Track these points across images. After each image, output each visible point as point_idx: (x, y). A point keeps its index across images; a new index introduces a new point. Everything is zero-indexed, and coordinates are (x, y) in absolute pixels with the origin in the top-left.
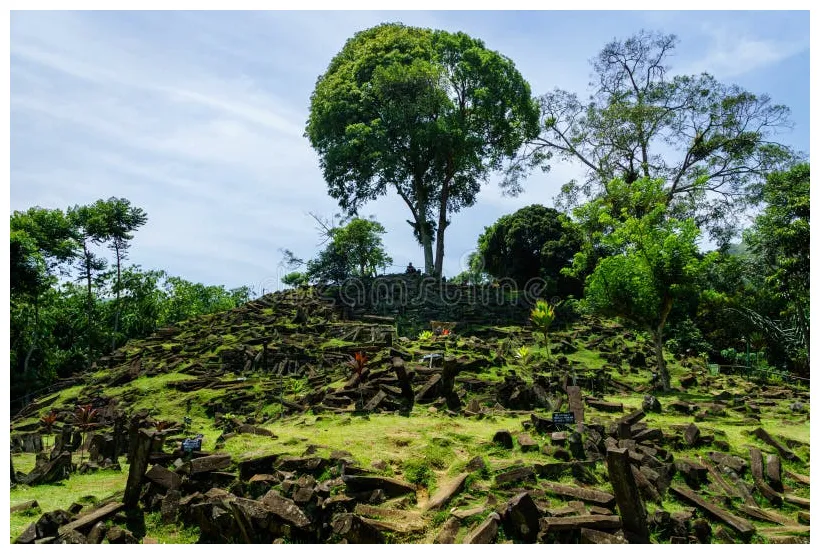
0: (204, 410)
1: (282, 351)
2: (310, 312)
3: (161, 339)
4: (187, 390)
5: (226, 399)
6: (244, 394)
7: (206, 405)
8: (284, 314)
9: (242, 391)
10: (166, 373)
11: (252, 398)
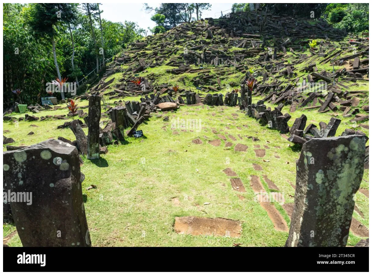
0: (192, 84)
1: (213, 53)
2: (213, 32)
3: (139, 49)
4: (177, 74)
5: (201, 78)
6: (208, 75)
7: (192, 81)
8: (200, 34)
9: (207, 74)
10: (160, 65)
11: (212, 77)
